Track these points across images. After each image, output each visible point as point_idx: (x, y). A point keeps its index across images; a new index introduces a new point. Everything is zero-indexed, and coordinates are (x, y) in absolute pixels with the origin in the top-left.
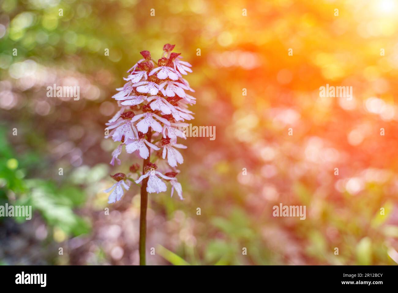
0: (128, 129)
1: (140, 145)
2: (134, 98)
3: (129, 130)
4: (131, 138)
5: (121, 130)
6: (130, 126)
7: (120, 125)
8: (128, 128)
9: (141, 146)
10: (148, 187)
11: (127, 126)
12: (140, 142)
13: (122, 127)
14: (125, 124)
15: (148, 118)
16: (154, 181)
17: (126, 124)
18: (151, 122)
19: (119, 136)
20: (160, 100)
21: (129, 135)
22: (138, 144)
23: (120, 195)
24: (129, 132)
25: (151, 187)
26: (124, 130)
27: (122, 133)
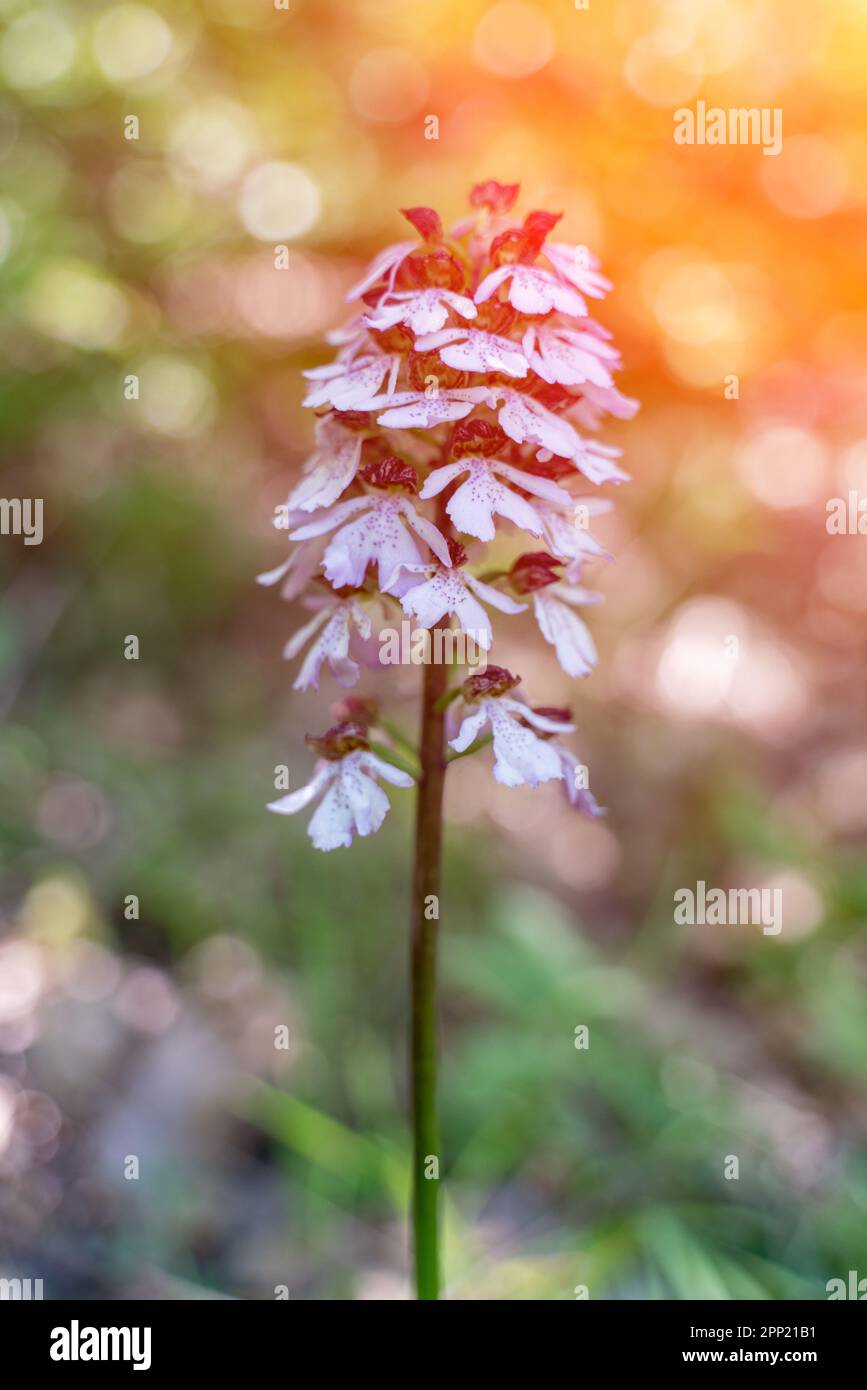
0: (391, 533)
1: (453, 594)
2: (410, 400)
3: (396, 538)
4: (411, 567)
5: (357, 539)
6: (396, 518)
7: (351, 519)
8: (390, 528)
9: (458, 598)
10: (499, 763)
11: (382, 521)
12: (450, 581)
13: (360, 525)
14: (371, 514)
15: (479, 481)
16: (513, 739)
17: (380, 510)
18: (495, 495)
19: (349, 565)
20: (519, 403)
21: (397, 558)
22: (446, 589)
23: (369, 812)
24: (396, 542)
25: (509, 763)
26: (373, 536)
27: (368, 551)
